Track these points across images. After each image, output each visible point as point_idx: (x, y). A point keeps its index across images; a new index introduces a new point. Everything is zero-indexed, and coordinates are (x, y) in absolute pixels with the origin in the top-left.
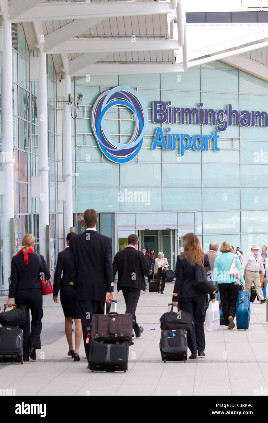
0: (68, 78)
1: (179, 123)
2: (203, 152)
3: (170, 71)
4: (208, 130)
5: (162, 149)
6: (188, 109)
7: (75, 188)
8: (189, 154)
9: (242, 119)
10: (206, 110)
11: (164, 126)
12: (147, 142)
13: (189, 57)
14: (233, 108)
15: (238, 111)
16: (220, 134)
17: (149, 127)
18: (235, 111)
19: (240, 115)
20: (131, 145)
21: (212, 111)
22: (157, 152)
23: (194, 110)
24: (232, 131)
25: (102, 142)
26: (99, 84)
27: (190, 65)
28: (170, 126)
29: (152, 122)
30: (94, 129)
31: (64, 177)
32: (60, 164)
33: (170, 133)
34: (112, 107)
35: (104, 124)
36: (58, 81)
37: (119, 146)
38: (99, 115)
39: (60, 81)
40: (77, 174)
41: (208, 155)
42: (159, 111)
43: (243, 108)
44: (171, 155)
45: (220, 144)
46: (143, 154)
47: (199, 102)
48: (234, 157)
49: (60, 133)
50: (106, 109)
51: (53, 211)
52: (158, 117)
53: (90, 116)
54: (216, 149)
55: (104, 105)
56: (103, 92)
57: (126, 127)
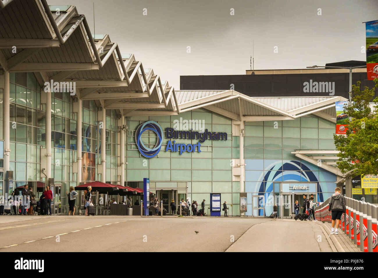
0: (123, 117)
1: (180, 139)
2: (193, 153)
3: (172, 115)
4: (195, 142)
5: (171, 151)
6: (184, 132)
7: (126, 169)
8: (185, 154)
9: (213, 137)
10: (194, 132)
11: (172, 140)
12: (163, 148)
13: (180, 108)
14: (208, 131)
15: (211, 132)
16: (202, 144)
17: (164, 141)
18: (210, 133)
19: (212, 135)
20: (155, 149)
21: (197, 132)
22: (168, 154)
23: (188, 132)
24: (208, 142)
25: (140, 148)
26: (139, 120)
27: (180, 111)
28: (175, 140)
29: (166, 138)
30: (136, 141)
31: (121, 164)
32: (119, 158)
33: (175, 143)
34: (146, 131)
35: (141, 139)
36: (118, 119)
37: (149, 150)
38: (138, 135)
39: (119, 118)
40: (127, 163)
41: (195, 155)
42: (169, 133)
43: (214, 131)
44: (176, 155)
45: (201, 149)
46: (160, 154)
48: (209, 155)
49: (119, 143)
50: (142, 132)
51: (114, 181)
52: (169, 136)
53: (134, 135)
54: (199, 151)
55: (141, 130)
56: (141, 124)
57: (153, 140)
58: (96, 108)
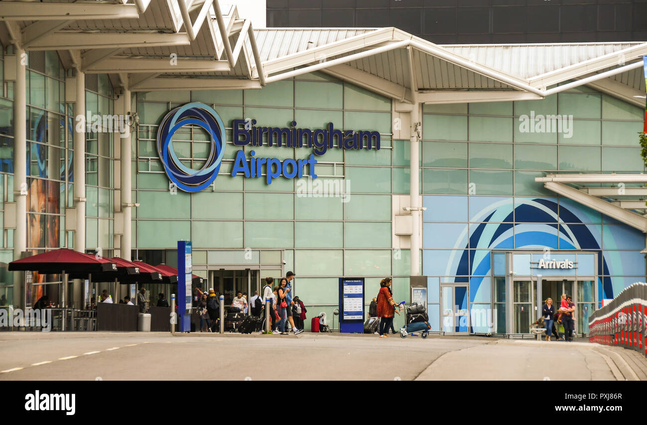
0: (128, 94)
1: (266, 146)
2: (296, 180)
3: (248, 87)
4: (302, 153)
5: (244, 177)
6: (277, 129)
7: (136, 220)
8: (278, 184)
9: (347, 141)
10: (300, 130)
11: (247, 149)
12: (225, 168)
13: (265, 72)
14: (335, 127)
15: (341, 130)
16: (320, 160)
17: (227, 150)
18: (338, 131)
19: (344, 136)
20: (205, 171)
21: (307, 130)
22: (237, 181)
23: (285, 129)
24: (333, 155)
25: (170, 167)
26: (166, 100)
27: (267, 80)
28: (254, 149)
29: (232, 144)
30: (160, 151)
31: (123, 207)
32: (117, 193)
33: (255, 156)
34: (183, 126)
35: (172, 146)
36: (116, 97)
37: (191, 173)
38: (165, 136)
39: (118, 96)
40: (137, 205)
42: (240, 131)
43: (347, 128)
44: (256, 184)
45: (317, 170)
46: (218, 183)
47: (292, 120)
49: (117, 155)
50: (174, 129)
51: (107, 247)
52: (240, 138)
53: (155, 137)
54: (311, 177)
55: (172, 125)
56: (172, 109)
57: (200, 148)
58: (62, 71)
